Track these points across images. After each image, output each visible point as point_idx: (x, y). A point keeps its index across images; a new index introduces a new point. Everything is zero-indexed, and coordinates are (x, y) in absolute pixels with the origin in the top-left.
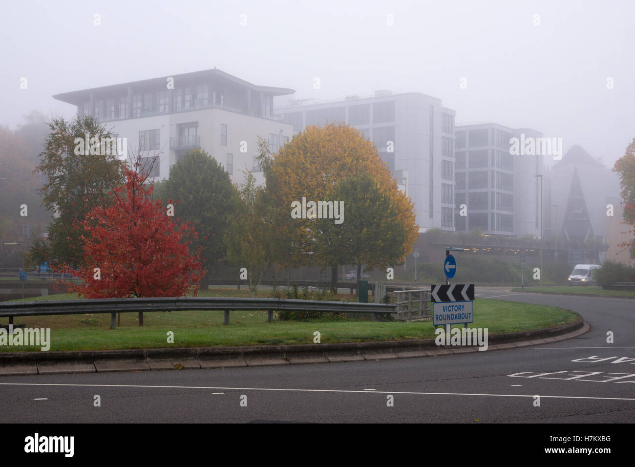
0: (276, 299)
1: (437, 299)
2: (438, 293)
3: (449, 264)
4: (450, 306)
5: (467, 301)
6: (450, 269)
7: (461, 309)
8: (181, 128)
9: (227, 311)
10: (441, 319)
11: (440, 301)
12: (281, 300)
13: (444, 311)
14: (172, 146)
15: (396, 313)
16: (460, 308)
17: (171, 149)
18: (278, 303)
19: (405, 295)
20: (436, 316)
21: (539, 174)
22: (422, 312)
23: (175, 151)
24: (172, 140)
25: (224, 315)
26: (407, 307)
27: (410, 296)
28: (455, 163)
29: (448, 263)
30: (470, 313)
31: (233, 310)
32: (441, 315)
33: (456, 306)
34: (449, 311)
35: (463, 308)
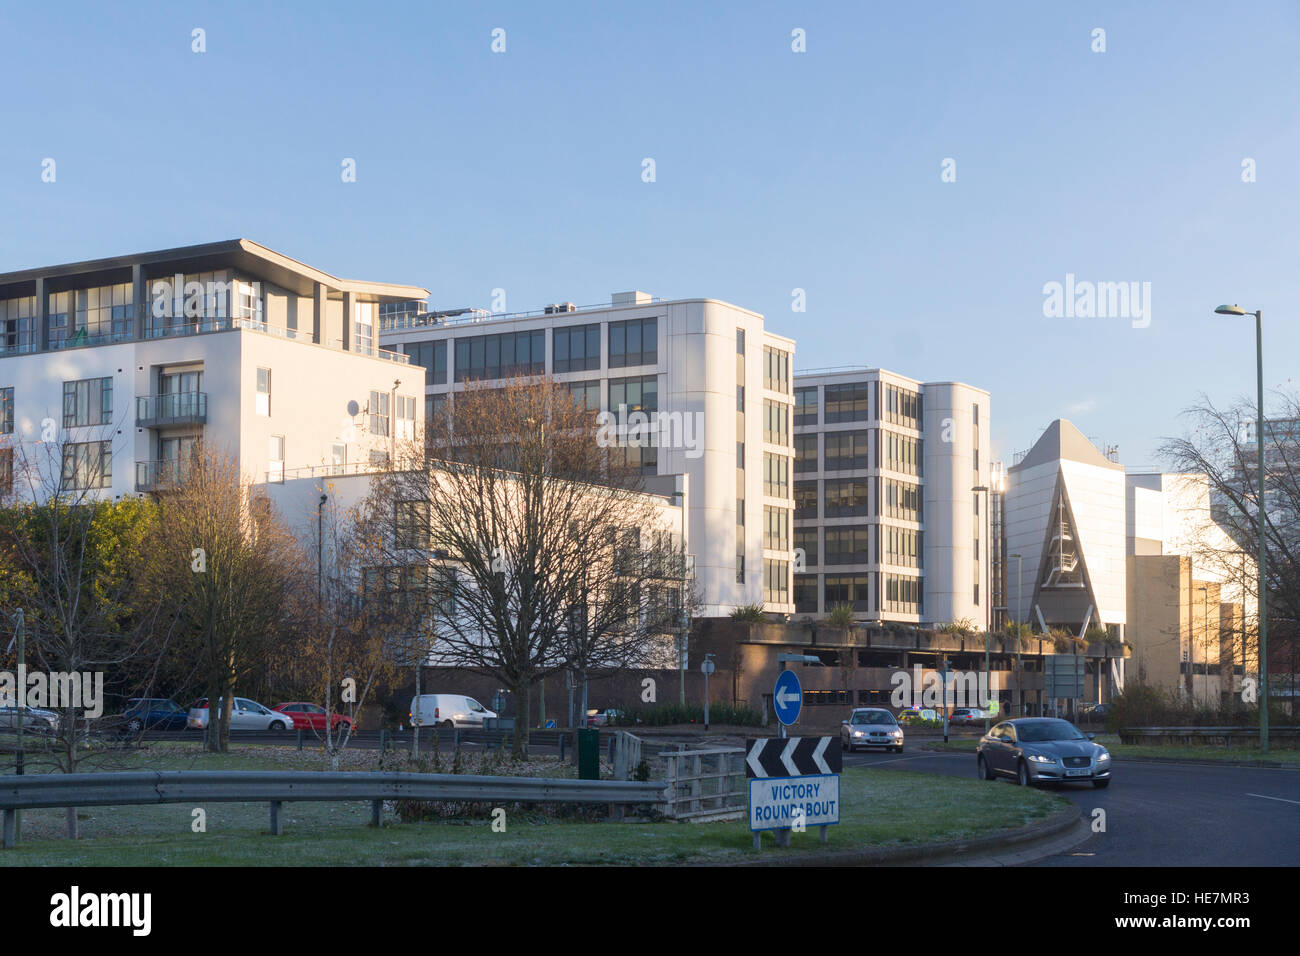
0: (391, 775)
1: (758, 769)
2: (761, 759)
3: (787, 692)
4: (787, 787)
5: (825, 775)
6: (786, 703)
7: (814, 792)
8: (161, 376)
9: (277, 803)
10: (767, 815)
11: (766, 776)
12: (404, 775)
13: (775, 798)
14: (142, 417)
15: (665, 803)
16: (809, 791)
17: (138, 422)
18: (396, 782)
19: (683, 763)
20: (758, 808)
21: (980, 485)
22: (724, 799)
23: (150, 429)
24: (142, 402)
25: (269, 810)
26: (690, 789)
27: (698, 765)
28: (795, 460)
29: (783, 689)
30: (832, 803)
31: (291, 800)
32: (768, 807)
33: (802, 786)
34: (787, 798)
35: (817, 789)
